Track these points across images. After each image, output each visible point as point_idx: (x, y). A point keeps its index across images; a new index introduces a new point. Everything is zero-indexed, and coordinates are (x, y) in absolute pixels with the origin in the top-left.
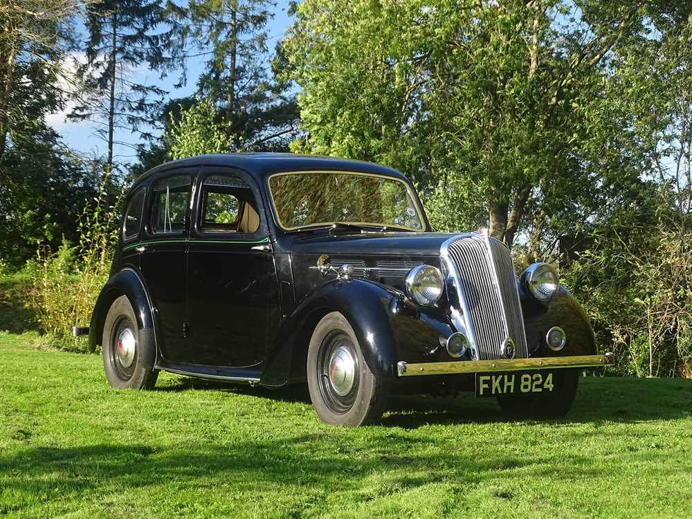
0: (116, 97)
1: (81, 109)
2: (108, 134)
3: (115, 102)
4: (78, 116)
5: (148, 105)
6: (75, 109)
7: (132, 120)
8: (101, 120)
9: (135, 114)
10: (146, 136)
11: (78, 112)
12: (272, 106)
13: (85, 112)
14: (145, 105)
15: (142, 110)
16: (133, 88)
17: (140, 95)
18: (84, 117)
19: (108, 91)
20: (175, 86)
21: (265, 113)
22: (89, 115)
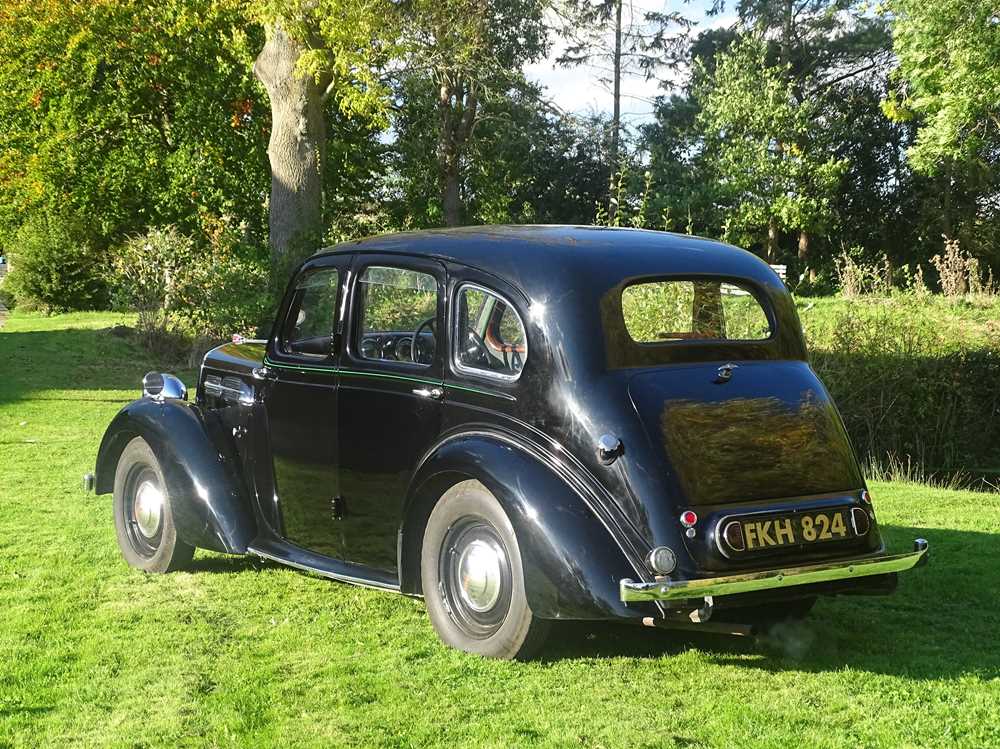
0: (624, 30)
1: (576, 50)
2: (613, 83)
3: (623, 37)
4: (571, 59)
5: (668, 40)
6: (568, 51)
7: (647, 63)
8: (604, 64)
9: (650, 54)
10: (667, 84)
11: (571, 54)
12: (844, 33)
13: (581, 54)
14: (665, 40)
15: (660, 47)
16: (648, 17)
17: (656, 27)
18: (579, 60)
19: (612, 23)
20: (708, 13)
21: (833, 42)
22: (585, 58)
